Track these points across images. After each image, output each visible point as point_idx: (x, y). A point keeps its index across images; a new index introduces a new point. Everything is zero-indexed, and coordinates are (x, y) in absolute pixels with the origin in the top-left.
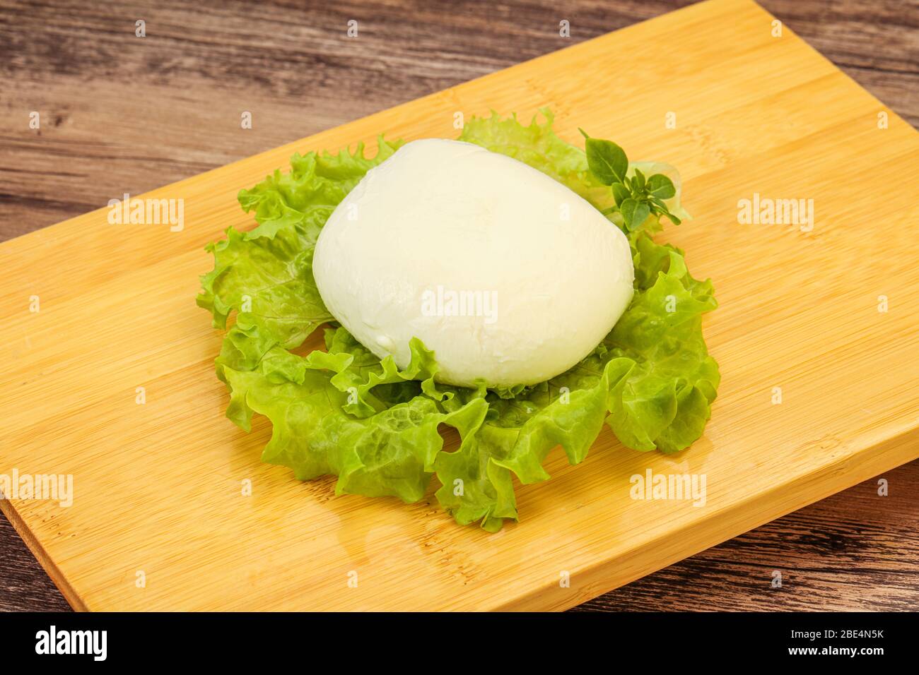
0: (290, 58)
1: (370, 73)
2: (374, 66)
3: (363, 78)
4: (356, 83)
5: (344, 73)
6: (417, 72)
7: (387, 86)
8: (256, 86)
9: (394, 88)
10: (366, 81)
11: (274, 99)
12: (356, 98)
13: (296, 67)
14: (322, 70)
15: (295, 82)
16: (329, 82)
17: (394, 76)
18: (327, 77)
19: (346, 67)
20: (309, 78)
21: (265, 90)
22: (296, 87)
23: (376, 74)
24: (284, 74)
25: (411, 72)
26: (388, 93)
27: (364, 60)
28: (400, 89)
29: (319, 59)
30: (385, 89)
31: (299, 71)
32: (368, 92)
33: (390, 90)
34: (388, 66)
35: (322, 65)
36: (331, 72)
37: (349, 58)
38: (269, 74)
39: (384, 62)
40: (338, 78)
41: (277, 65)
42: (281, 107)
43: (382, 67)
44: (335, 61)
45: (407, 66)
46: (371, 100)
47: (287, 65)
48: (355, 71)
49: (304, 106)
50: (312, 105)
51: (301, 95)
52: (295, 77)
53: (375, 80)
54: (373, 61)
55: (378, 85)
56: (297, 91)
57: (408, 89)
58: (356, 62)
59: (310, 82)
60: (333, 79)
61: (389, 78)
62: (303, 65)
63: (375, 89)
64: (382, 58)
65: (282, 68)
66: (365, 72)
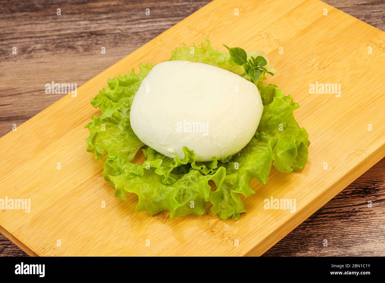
0: (79, 36)
1: (115, 35)
2: (115, 32)
3: (113, 38)
4: (110, 40)
5: (104, 38)
6: (134, 30)
7: (123, 39)
8: (70, 50)
9: (127, 39)
10: (114, 39)
11: (79, 54)
12: (113, 47)
13: (84, 39)
14: (95, 38)
15: (85, 45)
16: (99, 42)
17: (125, 34)
18: (98, 40)
19: (104, 35)
20: (91, 42)
21: (74, 51)
22: (86, 47)
23: (117, 35)
24: (80, 43)
25: (132, 31)
26: (125, 42)
27: (111, 30)
28: (130, 39)
29: (92, 33)
30: (123, 40)
31: (85, 40)
32: (117, 43)
33: (126, 40)
34: (122, 30)
35: (94, 36)
36: (99, 38)
37: (104, 30)
38: (73, 44)
39: (119, 29)
40: (102, 40)
41: (75, 39)
42: (83, 57)
43: (119, 31)
44: (99, 33)
45: (129, 29)
46: (119, 46)
47: (80, 39)
48: (108, 35)
49: (92, 54)
50: (95, 54)
51: (89, 50)
52: (85, 43)
53: (118, 37)
54: (114, 30)
55: (120, 39)
56: (87, 49)
57: (133, 39)
58: (108, 31)
59: (91, 44)
60: (100, 41)
61: (124, 35)
62: (86, 37)
63: (120, 41)
64: (118, 27)
65: (78, 41)
66: (113, 35)
